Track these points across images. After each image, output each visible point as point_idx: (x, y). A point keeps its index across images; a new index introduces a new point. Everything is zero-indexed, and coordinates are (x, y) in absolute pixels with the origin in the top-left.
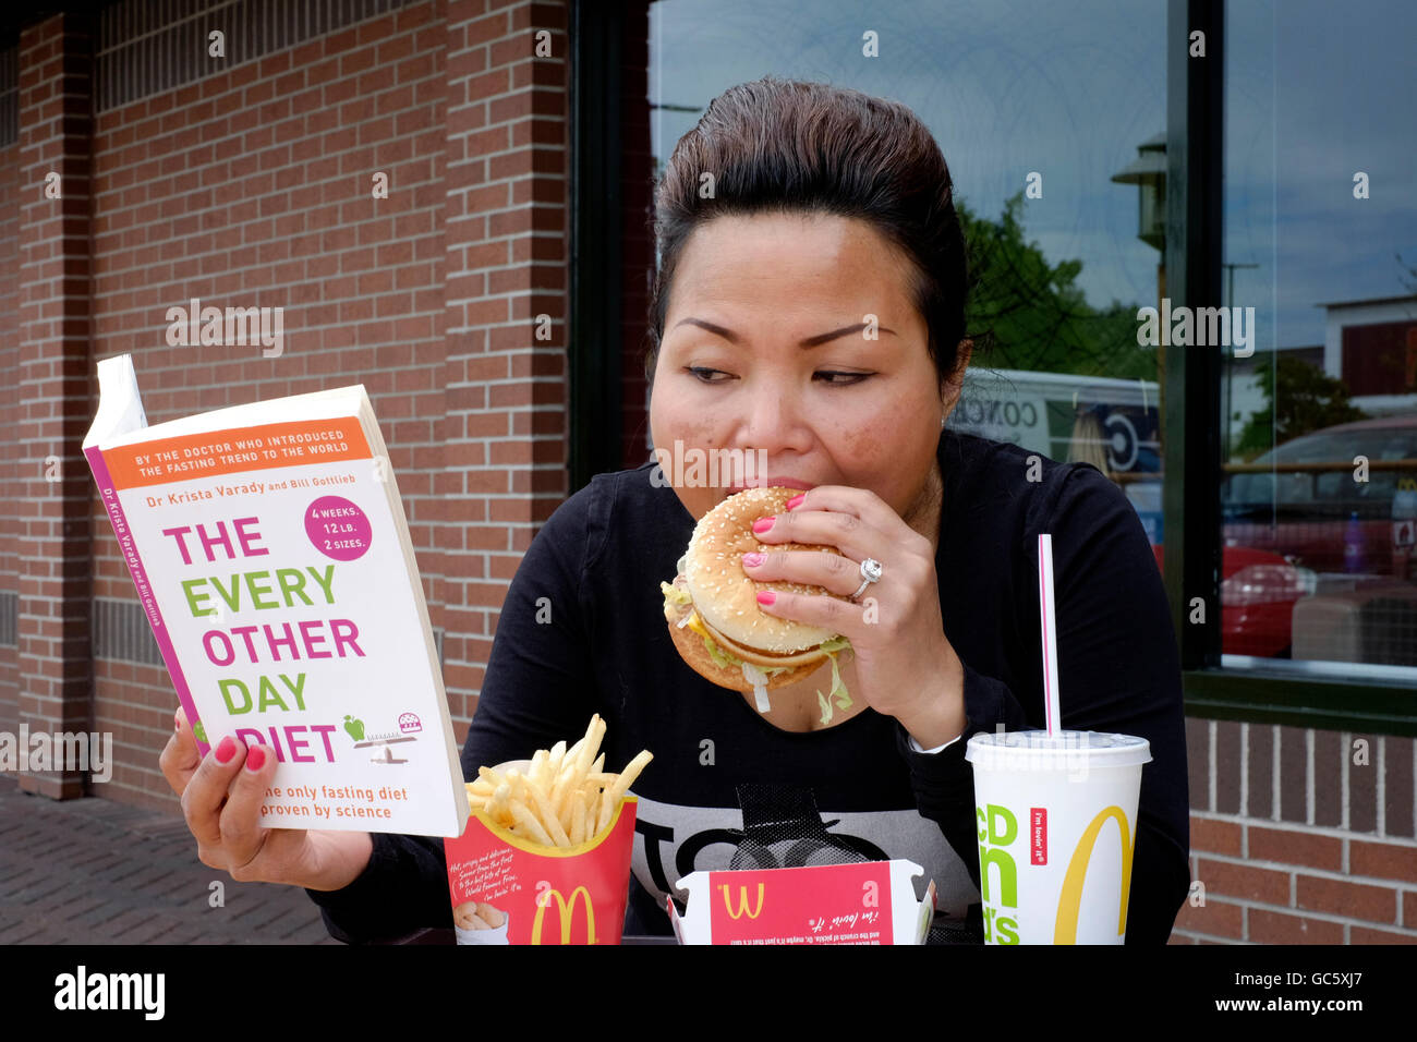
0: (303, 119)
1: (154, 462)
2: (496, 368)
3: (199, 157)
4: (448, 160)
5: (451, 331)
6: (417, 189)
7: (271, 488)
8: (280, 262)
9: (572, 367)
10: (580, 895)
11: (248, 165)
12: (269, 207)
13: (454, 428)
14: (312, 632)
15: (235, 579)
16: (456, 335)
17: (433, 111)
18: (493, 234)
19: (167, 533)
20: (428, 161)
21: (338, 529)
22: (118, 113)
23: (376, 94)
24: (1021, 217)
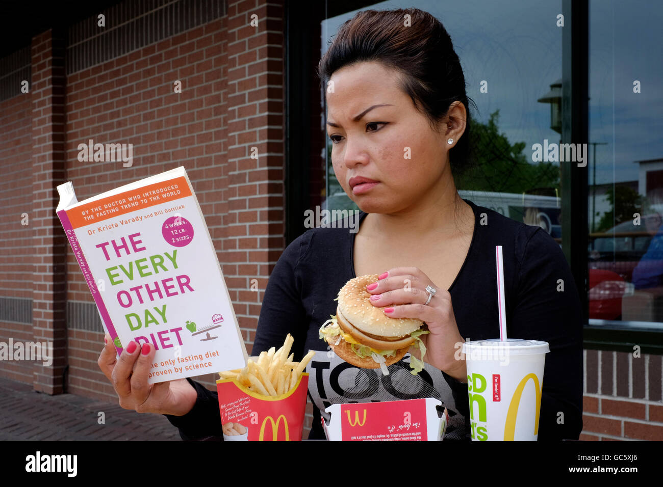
0: (162, 76)
1: (90, 213)
2: (252, 190)
3: (114, 95)
4: (229, 93)
5: (231, 173)
6: (215, 107)
7: (146, 217)
8: (152, 143)
9: (286, 189)
10: (282, 419)
11: (137, 98)
12: (146, 117)
13: (232, 219)
14: (168, 284)
15: (131, 264)
16: (233, 175)
17: (222, 70)
18: (249, 128)
19: (98, 246)
20: (220, 94)
21: (178, 232)
22: (77, 75)
23: (195, 63)
24: (497, 121)
